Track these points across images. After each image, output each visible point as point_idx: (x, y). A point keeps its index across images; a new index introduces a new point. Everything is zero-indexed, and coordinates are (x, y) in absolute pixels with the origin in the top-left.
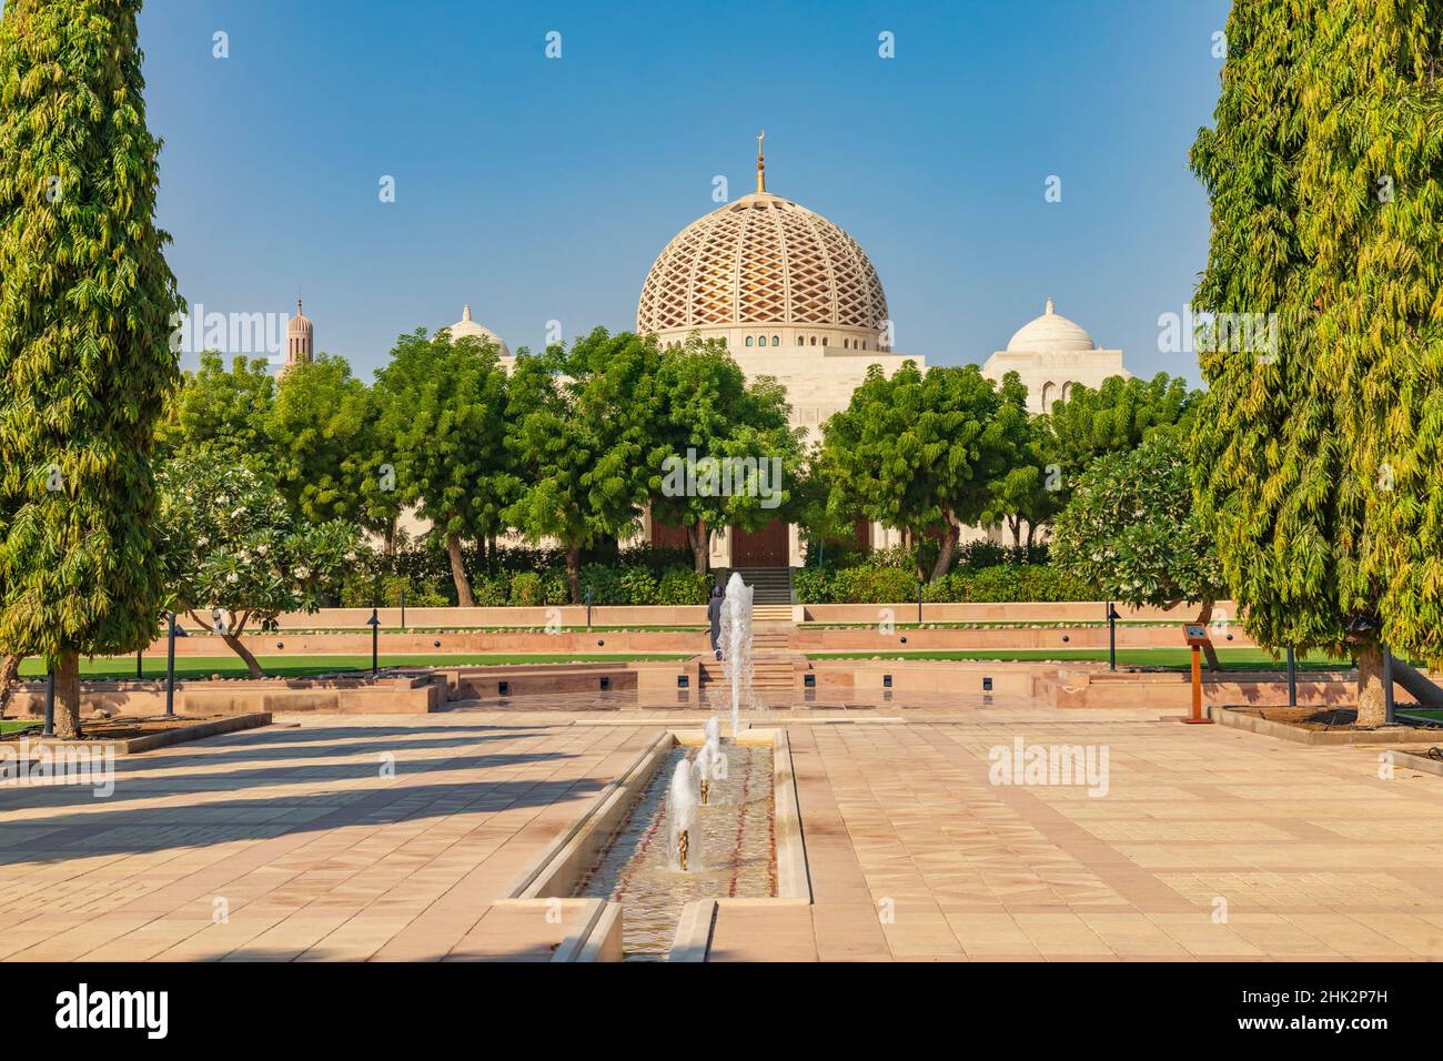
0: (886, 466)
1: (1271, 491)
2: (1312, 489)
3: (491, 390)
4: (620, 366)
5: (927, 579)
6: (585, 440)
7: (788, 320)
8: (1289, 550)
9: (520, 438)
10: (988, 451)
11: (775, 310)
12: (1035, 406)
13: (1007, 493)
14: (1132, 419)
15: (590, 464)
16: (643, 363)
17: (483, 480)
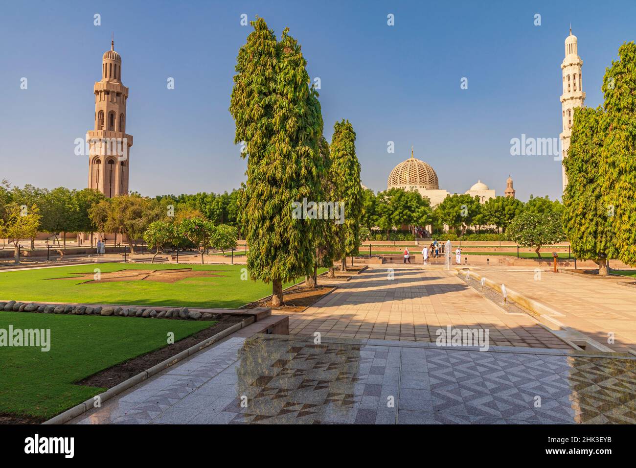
0: (451, 214)
1: (583, 229)
2: (592, 229)
3: (373, 200)
4: (398, 195)
5: (459, 236)
6: (391, 209)
7: (418, 183)
8: (586, 240)
9: (378, 209)
10: (472, 211)
11: (416, 181)
12: (482, 202)
13: (476, 220)
14: (503, 205)
15: (392, 214)
16: (402, 194)
17: (371, 217)
